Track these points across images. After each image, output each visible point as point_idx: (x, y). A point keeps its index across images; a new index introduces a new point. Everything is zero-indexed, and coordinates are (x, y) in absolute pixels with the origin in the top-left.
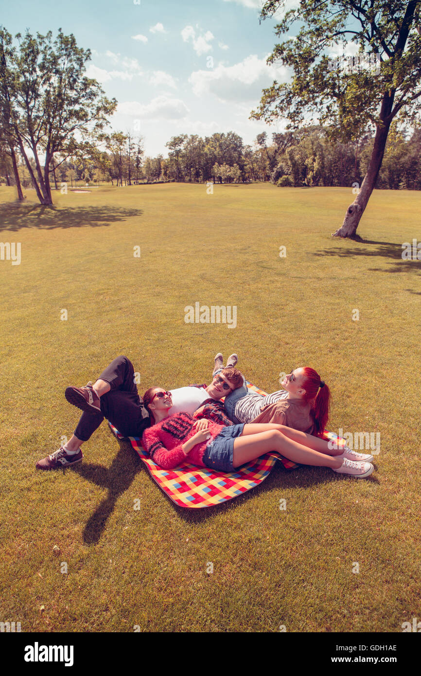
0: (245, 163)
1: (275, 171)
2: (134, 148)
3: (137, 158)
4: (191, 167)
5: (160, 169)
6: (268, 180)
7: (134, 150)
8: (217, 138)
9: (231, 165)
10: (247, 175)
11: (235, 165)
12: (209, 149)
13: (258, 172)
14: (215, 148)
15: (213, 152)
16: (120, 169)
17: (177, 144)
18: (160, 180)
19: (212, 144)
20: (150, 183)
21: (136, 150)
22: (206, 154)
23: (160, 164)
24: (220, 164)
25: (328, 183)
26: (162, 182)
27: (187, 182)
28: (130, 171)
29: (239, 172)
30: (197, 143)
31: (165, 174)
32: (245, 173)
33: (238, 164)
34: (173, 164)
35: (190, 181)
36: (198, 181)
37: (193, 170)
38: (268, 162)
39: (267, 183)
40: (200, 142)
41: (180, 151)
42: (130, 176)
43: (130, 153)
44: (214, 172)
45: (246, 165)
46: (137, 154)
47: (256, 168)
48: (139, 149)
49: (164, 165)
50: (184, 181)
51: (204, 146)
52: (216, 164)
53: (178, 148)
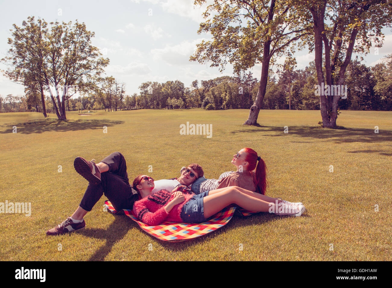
0: (186, 97)
1: (204, 102)
2: (119, 89)
3: (121, 95)
4: (154, 100)
5: (135, 102)
6: (200, 107)
7: (119, 91)
8: (169, 83)
9: (178, 99)
10: (187, 104)
11: (180, 98)
12: (164, 90)
13: (194, 102)
14: (168, 89)
15: (167, 92)
16: (110, 102)
17: (145, 87)
18: (135, 108)
19: (166, 87)
20: (129, 110)
21: (121, 91)
22: (163, 93)
23: (135, 98)
24: (171, 98)
25: (235, 107)
26: (137, 109)
27: (152, 109)
28: (116, 103)
29: (183, 103)
30: (157, 86)
31: (138, 104)
32: (187, 103)
33: (182, 98)
34: (143, 99)
35: (154, 108)
36: (158, 108)
37: (155, 102)
38: (199, 97)
39: (200, 109)
40: (159, 86)
41: (147, 91)
42: (116, 106)
43: (116, 93)
44: (168, 103)
45: (187, 99)
46: (121, 93)
47: (193, 100)
48: (122, 90)
49: (137, 99)
50: (150, 108)
51: (161, 88)
52: (169, 98)
53: (146, 89)
